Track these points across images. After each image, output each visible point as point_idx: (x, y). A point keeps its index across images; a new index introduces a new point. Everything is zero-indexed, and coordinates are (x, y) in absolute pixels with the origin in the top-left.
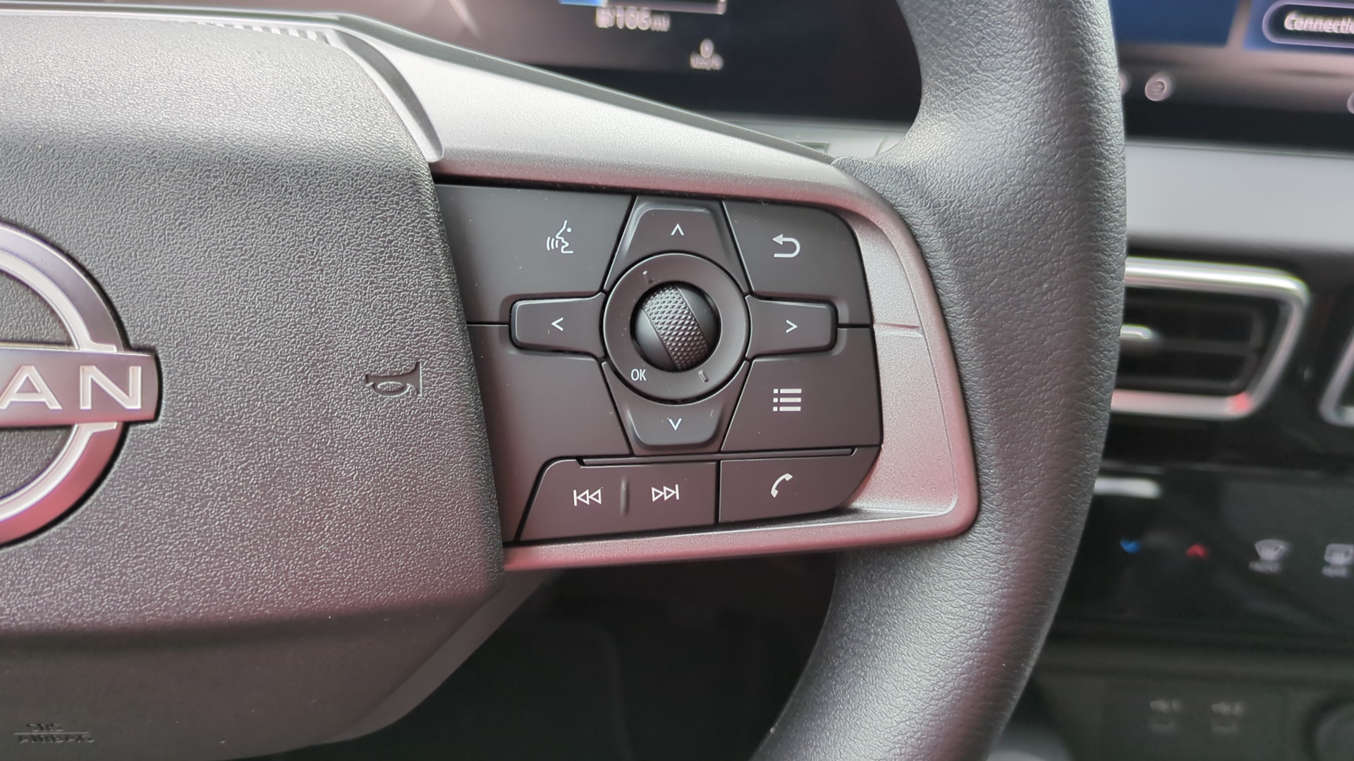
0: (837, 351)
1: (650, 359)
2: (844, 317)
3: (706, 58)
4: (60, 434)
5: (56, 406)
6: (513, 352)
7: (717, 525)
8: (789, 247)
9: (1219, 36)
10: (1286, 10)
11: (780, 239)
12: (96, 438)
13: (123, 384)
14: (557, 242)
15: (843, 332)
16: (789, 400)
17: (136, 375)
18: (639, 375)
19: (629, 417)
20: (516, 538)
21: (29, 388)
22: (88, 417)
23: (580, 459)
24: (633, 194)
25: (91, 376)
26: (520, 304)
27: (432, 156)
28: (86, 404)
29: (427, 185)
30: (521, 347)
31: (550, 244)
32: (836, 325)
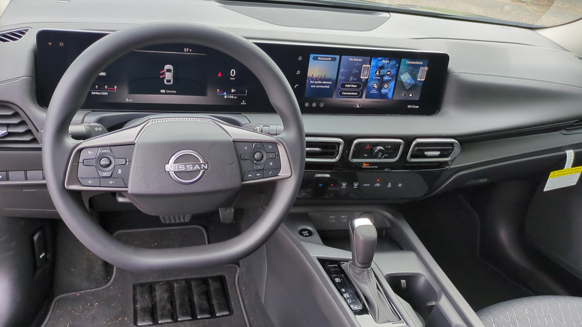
0: (276, 158)
1: (256, 160)
2: (276, 154)
3: (243, 103)
4: (199, 172)
5: (199, 168)
6: (241, 160)
7: (264, 178)
8: (270, 147)
9: (332, 97)
10: (342, 91)
11: (269, 146)
12: (203, 171)
13: (205, 166)
14: (246, 148)
15: (276, 156)
16: (271, 164)
17: (206, 165)
18: (255, 162)
19: (254, 167)
20: (242, 181)
21: (197, 167)
22: (203, 169)
23: (249, 171)
24: (253, 142)
25: (202, 165)
26: (242, 155)
27: (232, 139)
28: (202, 168)
29: (233, 143)
30: (242, 159)
31: (245, 148)
32: (276, 155)
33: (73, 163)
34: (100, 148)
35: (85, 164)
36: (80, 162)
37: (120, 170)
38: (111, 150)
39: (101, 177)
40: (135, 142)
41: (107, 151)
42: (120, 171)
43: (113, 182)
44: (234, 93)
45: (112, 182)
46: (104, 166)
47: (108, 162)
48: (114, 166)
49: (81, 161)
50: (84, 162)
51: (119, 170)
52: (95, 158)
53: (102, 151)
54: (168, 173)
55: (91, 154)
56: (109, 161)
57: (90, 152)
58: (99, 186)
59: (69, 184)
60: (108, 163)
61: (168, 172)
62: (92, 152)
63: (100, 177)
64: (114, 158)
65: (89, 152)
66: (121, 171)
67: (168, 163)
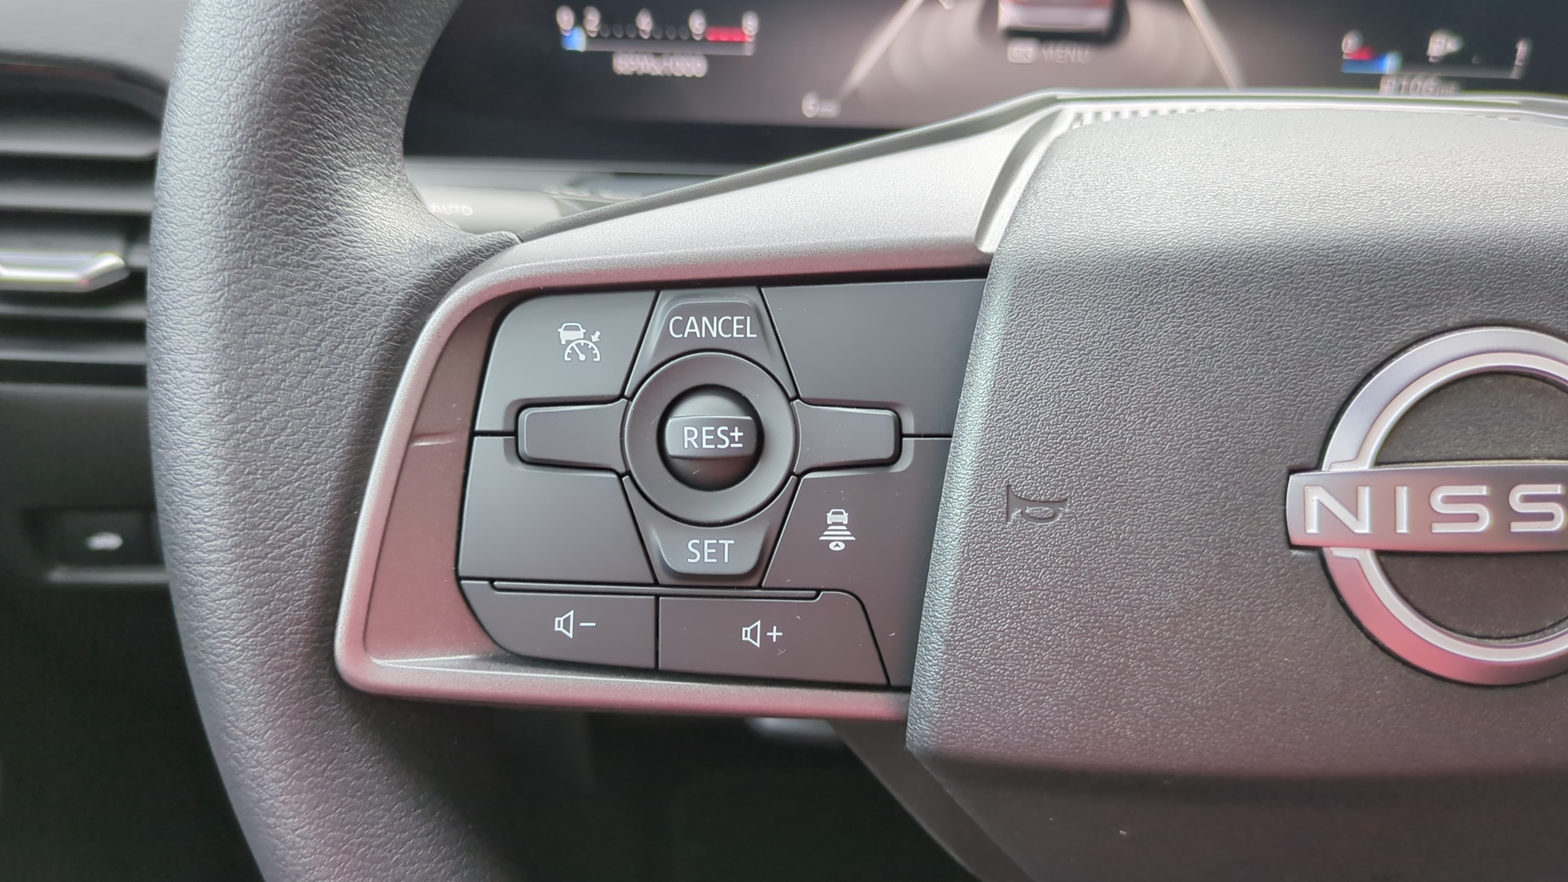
33: (414, 436)
34: (666, 300)
35: (524, 448)
36: (477, 428)
37: (844, 518)
38: (764, 320)
39: (663, 578)
40: (988, 246)
41: (727, 327)
42: (837, 531)
43: (775, 634)
44: (1448, 60)
45: (766, 628)
46: (695, 471)
47: (737, 434)
48: (790, 473)
49: (490, 415)
50: (515, 433)
51: (831, 518)
52: (617, 392)
53: (679, 327)
54: (1317, 565)
55: (584, 349)
56: (741, 425)
57: (571, 335)
58: (650, 664)
59: (365, 639)
60: (734, 441)
61: (1317, 549)
62: (595, 338)
63: (656, 583)
64: (790, 400)
65: (565, 336)
66: (849, 527)
67: (1318, 466)
